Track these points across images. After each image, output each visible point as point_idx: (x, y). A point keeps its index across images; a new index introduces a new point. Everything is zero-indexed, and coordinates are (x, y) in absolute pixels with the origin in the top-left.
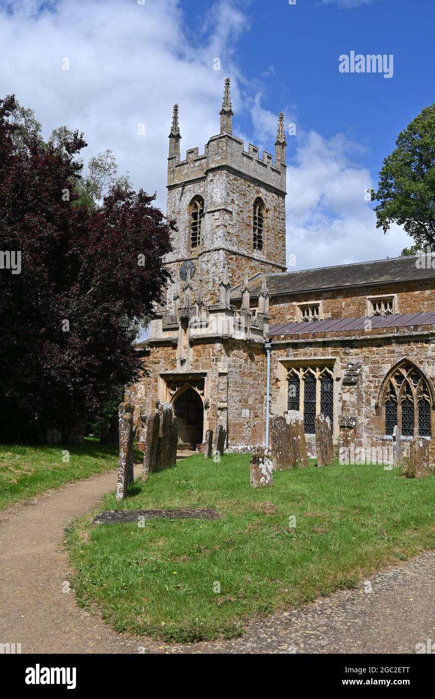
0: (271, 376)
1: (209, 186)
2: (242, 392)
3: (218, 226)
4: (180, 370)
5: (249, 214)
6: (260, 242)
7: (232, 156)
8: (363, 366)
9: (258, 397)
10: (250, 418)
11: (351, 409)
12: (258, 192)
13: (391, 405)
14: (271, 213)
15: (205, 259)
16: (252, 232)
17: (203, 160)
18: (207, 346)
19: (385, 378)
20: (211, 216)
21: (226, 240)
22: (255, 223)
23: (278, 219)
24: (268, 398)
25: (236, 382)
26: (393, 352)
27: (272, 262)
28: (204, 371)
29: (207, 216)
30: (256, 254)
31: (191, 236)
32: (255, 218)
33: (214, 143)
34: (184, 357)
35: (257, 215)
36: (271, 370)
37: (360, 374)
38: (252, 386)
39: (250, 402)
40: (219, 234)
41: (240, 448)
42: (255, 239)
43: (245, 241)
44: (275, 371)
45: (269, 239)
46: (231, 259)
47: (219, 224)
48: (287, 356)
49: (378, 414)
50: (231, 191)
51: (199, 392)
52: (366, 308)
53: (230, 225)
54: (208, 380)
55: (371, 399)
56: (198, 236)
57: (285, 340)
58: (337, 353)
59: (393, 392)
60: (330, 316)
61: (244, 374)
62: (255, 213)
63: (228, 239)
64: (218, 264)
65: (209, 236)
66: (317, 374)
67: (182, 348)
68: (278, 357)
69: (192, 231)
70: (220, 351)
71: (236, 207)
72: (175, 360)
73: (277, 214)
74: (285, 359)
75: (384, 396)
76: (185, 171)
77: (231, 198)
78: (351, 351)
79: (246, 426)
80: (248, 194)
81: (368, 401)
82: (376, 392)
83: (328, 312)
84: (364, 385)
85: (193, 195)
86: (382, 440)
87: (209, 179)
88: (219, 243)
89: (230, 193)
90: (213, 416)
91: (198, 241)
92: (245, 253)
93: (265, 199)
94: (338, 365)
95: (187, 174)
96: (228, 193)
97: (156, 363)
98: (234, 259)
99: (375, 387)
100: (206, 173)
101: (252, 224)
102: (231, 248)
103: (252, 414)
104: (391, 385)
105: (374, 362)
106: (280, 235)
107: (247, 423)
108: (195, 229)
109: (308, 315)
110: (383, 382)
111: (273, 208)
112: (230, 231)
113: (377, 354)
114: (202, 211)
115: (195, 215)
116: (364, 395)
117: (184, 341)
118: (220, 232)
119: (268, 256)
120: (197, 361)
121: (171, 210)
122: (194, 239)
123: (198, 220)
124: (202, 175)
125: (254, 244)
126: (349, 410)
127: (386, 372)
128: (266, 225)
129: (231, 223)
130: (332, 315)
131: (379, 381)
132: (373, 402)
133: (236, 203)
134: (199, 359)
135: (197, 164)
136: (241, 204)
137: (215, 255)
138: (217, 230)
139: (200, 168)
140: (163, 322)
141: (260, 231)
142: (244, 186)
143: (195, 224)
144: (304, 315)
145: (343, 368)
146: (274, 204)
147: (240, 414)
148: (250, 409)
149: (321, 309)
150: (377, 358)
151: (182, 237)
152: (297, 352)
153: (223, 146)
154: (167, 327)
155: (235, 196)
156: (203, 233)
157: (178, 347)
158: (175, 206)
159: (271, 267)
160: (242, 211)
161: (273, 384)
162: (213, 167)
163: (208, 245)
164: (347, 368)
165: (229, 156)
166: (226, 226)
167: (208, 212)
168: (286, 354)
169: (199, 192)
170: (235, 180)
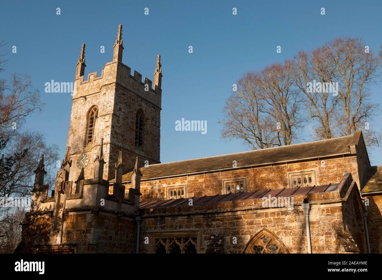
1: (103, 98)
3: (107, 126)
5: (132, 120)
6: (140, 141)
7: (121, 77)
8: (224, 238)
12: (140, 105)
14: (150, 121)
15: (96, 152)
16: (134, 134)
17: (100, 80)
19: (245, 248)
20: (102, 119)
22: (137, 127)
23: (155, 127)
26: (252, 223)
27: (150, 157)
29: (99, 119)
30: (137, 150)
32: (137, 123)
33: (108, 67)
35: (139, 122)
37: (222, 245)
40: (107, 132)
42: (136, 138)
43: (129, 140)
44: (144, 242)
45: (147, 140)
47: (108, 124)
48: (155, 228)
50: (119, 102)
52: (222, 189)
53: (117, 126)
56: (93, 135)
57: (154, 213)
58: (200, 225)
60: (193, 195)
62: (137, 120)
63: (115, 136)
65: (100, 134)
66: (182, 245)
68: (147, 229)
69: (89, 132)
71: (122, 114)
73: (154, 123)
74: (154, 231)
76: (87, 88)
77: (119, 107)
78: (213, 222)
80: (132, 105)
83: (192, 192)
85: (91, 105)
87: (103, 93)
89: (118, 103)
91: (92, 138)
92: (128, 148)
93: (146, 111)
94: (201, 237)
95: (88, 90)
96: (116, 103)
100: (101, 89)
101: (134, 128)
105: (235, 233)
109: (175, 194)
111: (151, 118)
112: (117, 131)
114: (96, 116)
115: (91, 120)
117: (59, 214)
118: (109, 131)
119: (146, 153)
120: (69, 232)
121: (74, 116)
122: (89, 137)
123: (93, 122)
124: (99, 90)
125: (136, 143)
127: (246, 243)
128: (145, 129)
130: (195, 195)
133: (123, 111)
134: (71, 230)
135: (95, 83)
136: (126, 112)
137: (104, 149)
138: (106, 130)
139: (97, 86)
141: (141, 134)
142: (129, 99)
143: (91, 126)
144: (172, 195)
145: (205, 239)
146: (152, 115)
149: (185, 190)
150: (237, 229)
152: (163, 225)
153: (114, 69)
155: (122, 106)
156: (96, 132)
157: (53, 220)
158: (77, 113)
160: (127, 118)
162: (107, 84)
163: (98, 141)
164: (210, 239)
165: (119, 76)
166: (114, 127)
167: (101, 116)
168: (154, 226)
169: (95, 103)
170: (123, 94)
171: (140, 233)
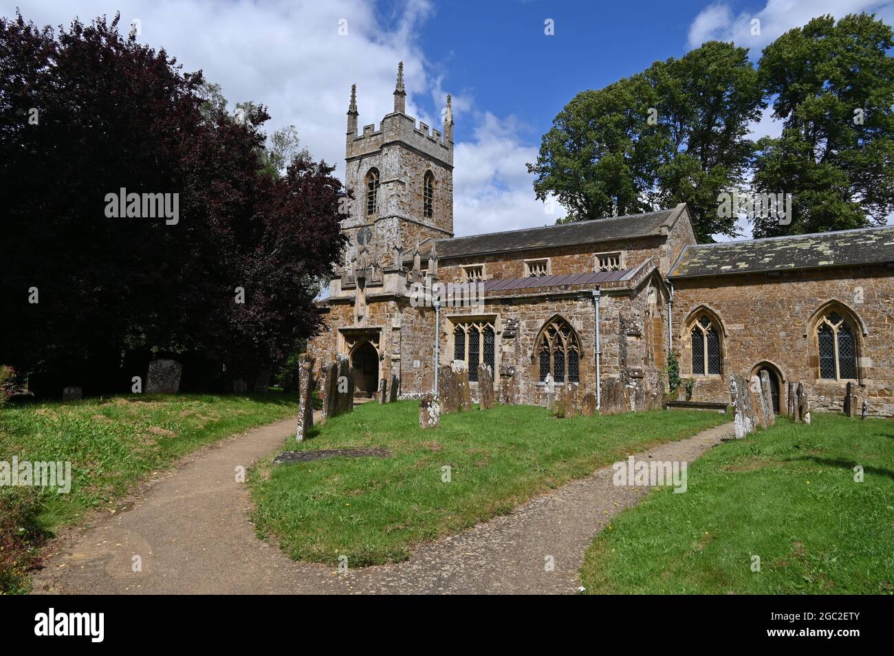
0: (439, 330)
1: (384, 160)
2: (413, 345)
3: (392, 196)
4: (357, 325)
5: (420, 185)
6: (430, 210)
7: (405, 132)
8: (521, 321)
9: (428, 349)
10: (420, 368)
11: (510, 359)
12: (428, 165)
13: (544, 355)
14: (440, 185)
15: (380, 226)
16: (423, 202)
17: (379, 136)
18: (382, 303)
19: (540, 332)
20: (385, 186)
21: (400, 208)
22: (425, 194)
23: (446, 190)
24: (437, 350)
25: (408, 336)
26: (547, 308)
27: (441, 229)
28: (379, 326)
29: (382, 186)
30: (427, 222)
31: (368, 205)
32: (425, 189)
33: (389, 120)
34: (361, 313)
35: (427, 187)
36: (440, 325)
37: (518, 328)
38: (423, 340)
39: (421, 354)
40: (393, 202)
41: (411, 395)
42: (425, 208)
43: (417, 210)
44: (443, 326)
45: (438, 208)
46: (404, 225)
47: (393, 193)
48: (454, 312)
49: (534, 363)
50: (404, 164)
51: (375, 345)
52: (523, 270)
53: (402, 194)
54: (383, 334)
55: (528, 350)
56: (374, 204)
58: (497, 310)
59: (546, 344)
60: (492, 277)
61: (415, 328)
62: (425, 184)
63: (402, 207)
64: (393, 230)
65: (384, 205)
66: (480, 329)
67: (360, 305)
68: (446, 314)
69: (368, 200)
70: (394, 308)
71: (408, 179)
72: (353, 317)
73: (445, 186)
74: (452, 315)
75: (538, 347)
76: (362, 145)
77: (404, 171)
78: (510, 308)
79: (417, 376)
80: (419, 167)
81: (525, 352)
82: (532, 344)
83: (491, 273)
84: (521, 338)
85: (369, 167)
86: (537, 386)
87: (384, 153)
88: (393, 211)
89: (403, 166)
90: (388, 366)
91: (374, 209)
92: (417, 220)
93: (435, 172)
94: (498, 321)
95: (364, 148)
96: (401, 166)
97: (335, 319)
98: (407, 225)
99: (531, 340)
100: (381, 147)
101: (423, 194)
102: (403, 216)
103: (422, 364)
104: (545, 338)
105: (530, 318)
106: (448, 205)
107: (418, 372)
108: (371, 198)
109: (473, 276)
110: (538, 335)
111: (441, 180)
112: (403, 201)
113: (533, 310)
114: (377, 182)
115: (371, 186)
116: (521, 346)
117: (361, 300)
118: (394, 201)
119: (437, 223)
120: (373, 317)
121: (349, 180)
122: (370, 207)
123: (375, 190)
124: (377, 149)
125: (425, 212)
126: (508, 360)
127: (540, 326)
128: (435, 195)
129: (404, 193)
130: (494, 276)
131: (535, 334)
132: (529, 353)
133: (409, 175)
134: (375, 315)
135: (373, 139)
136: (413, 176)
137: (389, 222)
138: (391, 199)
139: (376, 142)
140: (342, 282)
141: (430, 201)
142: (415, 160)
143: (371, 193)
144: (469, 276)
145: (503, 323)
146: (442, 176)
147: (412, 365)
148: (421, 360)
149: (484, 270)
150: (533, 313)
151: (360, 205)
152: (462, 309)
153: (396, 123)
154: (345, 286)
155: (407, 169)
156: (379, 202)
157: (356, 305)
158: (353, 176)
159: (439, 233)
160: (414, 183)
161: (441, 338)
162: (388, 142)
163: (383, 212)
164: (506, 322)
165: (402, 133)
166: (399, 196)
167: (383, 183)
168: (452, 310)
169: (375, 164)
170: (408, 154)
171: (439, 317)
